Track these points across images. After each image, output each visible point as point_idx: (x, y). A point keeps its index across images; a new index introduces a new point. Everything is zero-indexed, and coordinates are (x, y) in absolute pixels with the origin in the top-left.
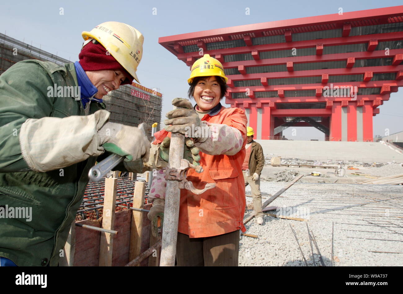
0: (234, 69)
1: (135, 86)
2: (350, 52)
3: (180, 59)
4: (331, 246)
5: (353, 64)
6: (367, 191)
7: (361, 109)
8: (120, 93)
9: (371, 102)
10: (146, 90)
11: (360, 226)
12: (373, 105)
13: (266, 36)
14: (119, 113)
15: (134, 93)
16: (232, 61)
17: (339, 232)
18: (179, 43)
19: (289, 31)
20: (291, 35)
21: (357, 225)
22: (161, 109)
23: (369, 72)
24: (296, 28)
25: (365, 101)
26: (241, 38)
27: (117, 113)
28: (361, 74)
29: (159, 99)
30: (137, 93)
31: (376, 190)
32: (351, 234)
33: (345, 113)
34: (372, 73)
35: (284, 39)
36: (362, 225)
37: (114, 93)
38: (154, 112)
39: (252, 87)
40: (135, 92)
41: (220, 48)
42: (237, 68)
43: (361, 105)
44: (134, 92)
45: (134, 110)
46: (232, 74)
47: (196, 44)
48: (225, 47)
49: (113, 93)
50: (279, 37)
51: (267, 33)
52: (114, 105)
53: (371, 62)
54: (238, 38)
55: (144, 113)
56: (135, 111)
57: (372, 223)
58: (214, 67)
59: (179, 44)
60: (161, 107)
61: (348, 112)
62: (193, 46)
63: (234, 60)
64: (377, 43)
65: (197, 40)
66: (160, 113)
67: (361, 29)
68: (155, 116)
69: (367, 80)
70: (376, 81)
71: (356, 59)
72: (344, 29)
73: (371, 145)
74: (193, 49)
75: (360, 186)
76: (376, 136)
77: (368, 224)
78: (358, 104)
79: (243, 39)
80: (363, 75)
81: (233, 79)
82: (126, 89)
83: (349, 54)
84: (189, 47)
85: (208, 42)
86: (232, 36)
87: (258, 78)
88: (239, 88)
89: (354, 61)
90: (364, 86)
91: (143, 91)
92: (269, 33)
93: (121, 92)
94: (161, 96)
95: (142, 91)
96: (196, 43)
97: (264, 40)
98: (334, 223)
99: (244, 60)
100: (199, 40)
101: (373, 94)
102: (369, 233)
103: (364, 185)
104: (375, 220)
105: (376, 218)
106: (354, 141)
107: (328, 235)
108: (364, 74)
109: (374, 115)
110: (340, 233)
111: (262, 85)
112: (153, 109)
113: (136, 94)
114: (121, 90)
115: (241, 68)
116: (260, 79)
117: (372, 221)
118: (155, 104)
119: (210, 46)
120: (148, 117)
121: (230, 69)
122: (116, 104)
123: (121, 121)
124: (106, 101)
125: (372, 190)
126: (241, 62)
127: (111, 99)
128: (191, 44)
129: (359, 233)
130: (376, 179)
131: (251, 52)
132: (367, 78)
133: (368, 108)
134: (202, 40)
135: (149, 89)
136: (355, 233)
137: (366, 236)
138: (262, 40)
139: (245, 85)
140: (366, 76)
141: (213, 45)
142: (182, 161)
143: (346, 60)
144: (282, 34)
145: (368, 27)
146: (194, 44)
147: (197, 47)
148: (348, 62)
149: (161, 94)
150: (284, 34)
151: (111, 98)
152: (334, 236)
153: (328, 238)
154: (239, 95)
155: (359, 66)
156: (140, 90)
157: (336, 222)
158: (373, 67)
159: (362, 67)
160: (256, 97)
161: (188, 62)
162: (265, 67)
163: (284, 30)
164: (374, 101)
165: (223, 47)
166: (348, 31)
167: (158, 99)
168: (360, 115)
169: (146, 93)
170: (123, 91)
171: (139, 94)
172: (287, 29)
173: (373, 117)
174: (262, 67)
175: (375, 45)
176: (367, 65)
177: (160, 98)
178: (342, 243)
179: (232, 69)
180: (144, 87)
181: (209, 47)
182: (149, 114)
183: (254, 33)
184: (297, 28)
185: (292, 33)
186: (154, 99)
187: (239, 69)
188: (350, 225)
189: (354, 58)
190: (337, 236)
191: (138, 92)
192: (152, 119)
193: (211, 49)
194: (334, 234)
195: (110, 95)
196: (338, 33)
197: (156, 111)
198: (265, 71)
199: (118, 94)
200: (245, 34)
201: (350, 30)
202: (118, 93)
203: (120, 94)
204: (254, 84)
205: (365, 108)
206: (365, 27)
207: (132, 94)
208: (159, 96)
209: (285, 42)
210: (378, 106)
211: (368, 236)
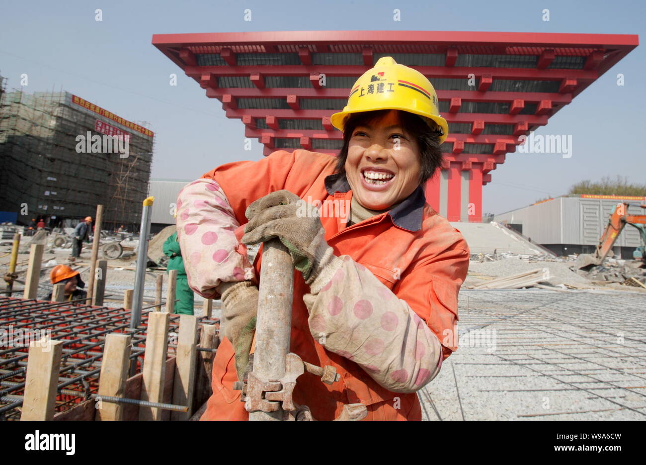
0: (281, 100)
1: (104, 116)
2: (456, 90)
3: (189, 75)
4: (460, 411)
5: (458, 107)
6: (484, 302)
7: (467, 174)
8: (74, 126)
9: (481, 164)
10: (124, 123)
11: (491, 366)
12: (484, 169)
13: (333, 52)
14: (69, 162)
15: (101, 128)
16: (277, 87)
17: (465, 381)
18: (189, 47)
19: (370, 48)
20: (372, 54)
21: (487, 364)
22: (151, 159)
23: (479, 122)
24: (380, 46)
25: (473, 163)
26: (294, 50)
27: (65, 162)
28: (468, 123)
29: (148, 140)
30: (107, 127)
31: (496, 298)
32: (484, 384)
33: (445, 179)
34: (483, 122)
35: (362, 60)
36: (494, 364)
37: (61, 124)
38: (138, 164)
39: (308, 131)
40: (102, 125)
41: (259, 63)
42: (285, 98)
43: (467, 168)
44: (100, 125)
45: (100, 158)
46: (276, 108)
47: (219, 54)
48: (268, 63)
49: (58, 124)
50: (353, 56)
51: (336, 47)
52: (61, 147)
53: (483, 107)
54: (289, 50)
55: (118, 163)
56: (102, 160)
57: (506, 360)
58: (396, 87)
59: (188, 49)
60: (151, 155)
61: (450, 178)
62: (213, 56)
63: (281, 86)
64: (491, 81)
65: (221, 47)
66: (149, 166)
67: (470, 58)
68: (140, 170)
69: (476, 133)
70: (488, 134)
71: (463, 100)
72: (448, 55)
73: (479, 227)
74: (212, 61)
75: (472, 294)
76: (486, 214)
77: (500, 362)
78: (464, 167)
79: (297, 53)
80: (471, 125)
81: (277, 116)
82: (85, 118)
83: (454, 92)
84: (206, 57)
85: (239, 51)
86: (279, 47)
87: (317, 117)
88: (286, 131)
89: (460, 104)
90: (471, 140)
91: (119, 126)
92: (339, 48)
93: (75, 123)
94: (152, 136)
95: (116, 125)
96: (219, 52)
97: (331, 58)
98: (454, 364)
99: (298, 87)
100: (225, 47)
101: (484, 153)
102: (507, 378)
103: (477, 290)
104: (507, 353)
105: (508, 348)
106: (457, 221)
107: (450, 388)
108: (473, 123)
109: (484, 183)
110: (467, 382)
111: (323, 128)
112: (136, 159)
113: (105, 129)
114: (75, 121)
115: (291, 99)
116: (321, 119)
117: (504, 355)
118: (140, 148)
119: (242, 59)
120: (127, 171)
121: (273, 100)
122: (63, 144)
123: (74, 177)
124: (44, 138)
125: (490, 299)
126: (291, 90)
127: (54, 136)
128: (211, 52)
129: (493, 380)
130: (492, 281)
131: (308, 75)
132: (476, 129)
133: (477, 173)
134: (229, 47)
135: (130, 123)
136: (489, 382)
137: (506, 384)
138: (328, 58)
139: (296, 127)
140: (475, 126)
141: (248, 57)
142: (288, 359)
143: (450, 100)
144: (358, 52)
145: (480, 56)
146: (215, 52)
147: (220, 57)
148: (452, 104)
149: (152, 132)
150: (362, 52)
151: (53, 133)
152: (459, 389)
153: (451, 394)
154: (285, 143)
155: (466, 111)
156: (112, 123)
157: (455, 362)
158: (485, 115)
159: (470, 113)
160: (314, 147)
161: (204, 81)
162: (330, 100)
163: (362, 46)
164: (485, 163)
165: (263, 63)
166: (454, 59)
167: (145, 141)
168: (465, 183)
169: (124, 128)
170: (78, 123)
171: (111, 129)
172: (367, 46)
173: (483, 187)
174: (325, 101)
175: (489, 84)
176: (477, 110)
177: (150, 139)
178: (473, 403)
179: (277, 100)
180: (122, 119)
181: (240, 60)
182: (127, 167)
183: (316, 46)
184: (382, 45)
185: (373, 53)
186: (139, 141)
187: (289, 101)
188: (477, 366)
189: (460, 99)
190: (464, 390)
191: (110, 126)
192: (133, 175)
193: (243, 64)
194: (458, 386)
195: (52, 128)
196: (439, 59)
197: (141, 161)
198: (330, 107)
199: (69, 126)
200: (301, 46)
201: (456, 57)
202: (69, 124)
203: (72, 127)
204: (312, 126)
205: (472, 173)
206: (476, 56)
207: (97, 128)
208: (148, 135)
209: (363, 64)
210: (489, 170)
211: (507, 384)
